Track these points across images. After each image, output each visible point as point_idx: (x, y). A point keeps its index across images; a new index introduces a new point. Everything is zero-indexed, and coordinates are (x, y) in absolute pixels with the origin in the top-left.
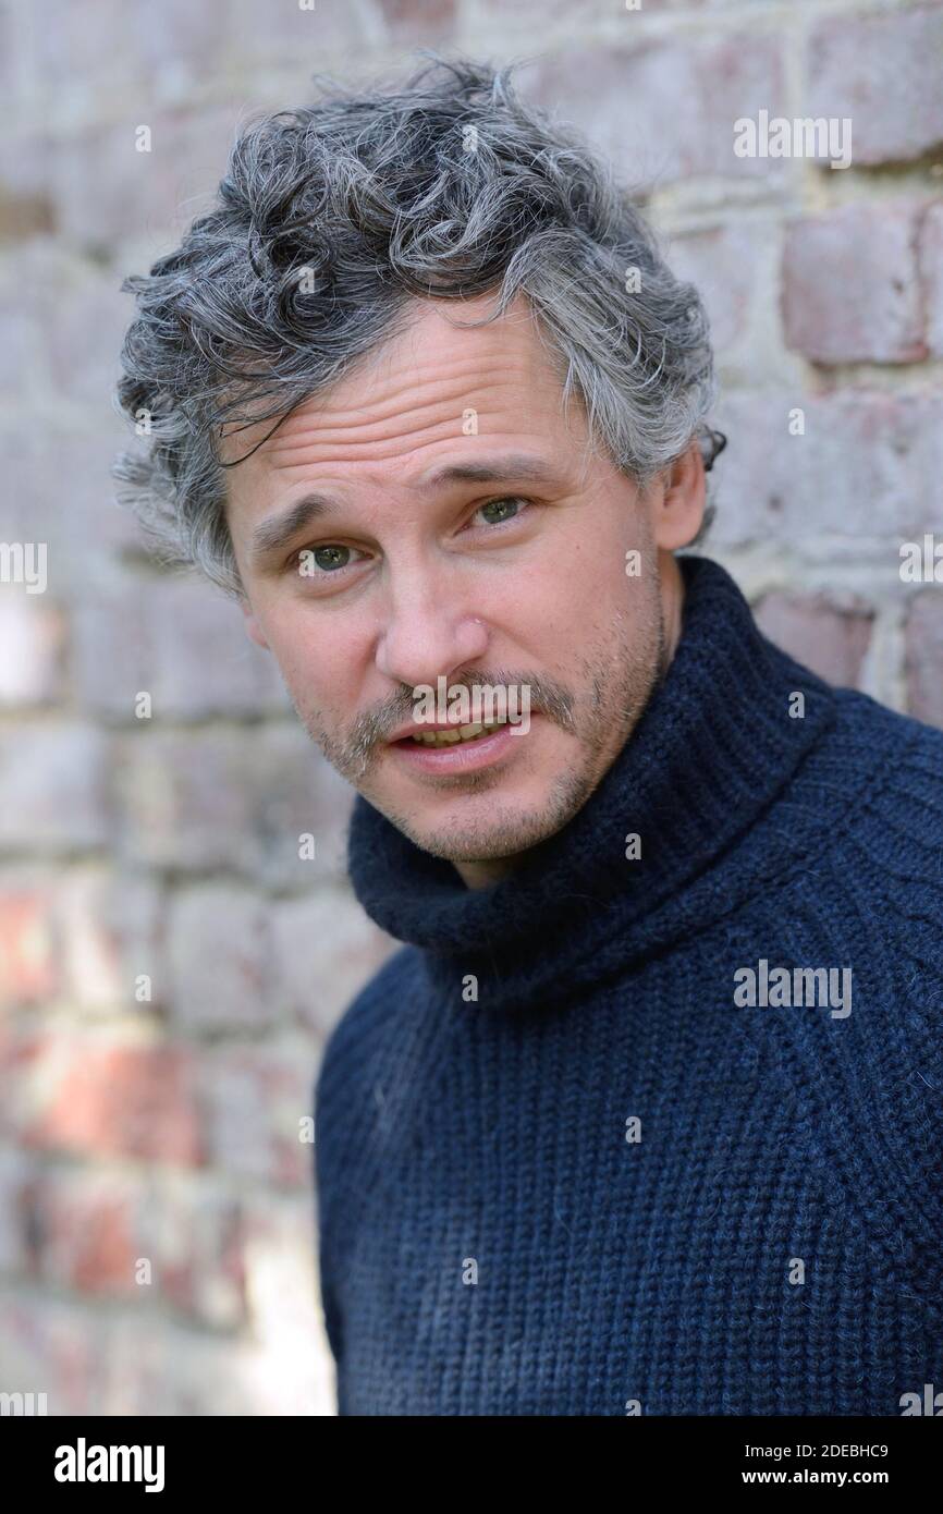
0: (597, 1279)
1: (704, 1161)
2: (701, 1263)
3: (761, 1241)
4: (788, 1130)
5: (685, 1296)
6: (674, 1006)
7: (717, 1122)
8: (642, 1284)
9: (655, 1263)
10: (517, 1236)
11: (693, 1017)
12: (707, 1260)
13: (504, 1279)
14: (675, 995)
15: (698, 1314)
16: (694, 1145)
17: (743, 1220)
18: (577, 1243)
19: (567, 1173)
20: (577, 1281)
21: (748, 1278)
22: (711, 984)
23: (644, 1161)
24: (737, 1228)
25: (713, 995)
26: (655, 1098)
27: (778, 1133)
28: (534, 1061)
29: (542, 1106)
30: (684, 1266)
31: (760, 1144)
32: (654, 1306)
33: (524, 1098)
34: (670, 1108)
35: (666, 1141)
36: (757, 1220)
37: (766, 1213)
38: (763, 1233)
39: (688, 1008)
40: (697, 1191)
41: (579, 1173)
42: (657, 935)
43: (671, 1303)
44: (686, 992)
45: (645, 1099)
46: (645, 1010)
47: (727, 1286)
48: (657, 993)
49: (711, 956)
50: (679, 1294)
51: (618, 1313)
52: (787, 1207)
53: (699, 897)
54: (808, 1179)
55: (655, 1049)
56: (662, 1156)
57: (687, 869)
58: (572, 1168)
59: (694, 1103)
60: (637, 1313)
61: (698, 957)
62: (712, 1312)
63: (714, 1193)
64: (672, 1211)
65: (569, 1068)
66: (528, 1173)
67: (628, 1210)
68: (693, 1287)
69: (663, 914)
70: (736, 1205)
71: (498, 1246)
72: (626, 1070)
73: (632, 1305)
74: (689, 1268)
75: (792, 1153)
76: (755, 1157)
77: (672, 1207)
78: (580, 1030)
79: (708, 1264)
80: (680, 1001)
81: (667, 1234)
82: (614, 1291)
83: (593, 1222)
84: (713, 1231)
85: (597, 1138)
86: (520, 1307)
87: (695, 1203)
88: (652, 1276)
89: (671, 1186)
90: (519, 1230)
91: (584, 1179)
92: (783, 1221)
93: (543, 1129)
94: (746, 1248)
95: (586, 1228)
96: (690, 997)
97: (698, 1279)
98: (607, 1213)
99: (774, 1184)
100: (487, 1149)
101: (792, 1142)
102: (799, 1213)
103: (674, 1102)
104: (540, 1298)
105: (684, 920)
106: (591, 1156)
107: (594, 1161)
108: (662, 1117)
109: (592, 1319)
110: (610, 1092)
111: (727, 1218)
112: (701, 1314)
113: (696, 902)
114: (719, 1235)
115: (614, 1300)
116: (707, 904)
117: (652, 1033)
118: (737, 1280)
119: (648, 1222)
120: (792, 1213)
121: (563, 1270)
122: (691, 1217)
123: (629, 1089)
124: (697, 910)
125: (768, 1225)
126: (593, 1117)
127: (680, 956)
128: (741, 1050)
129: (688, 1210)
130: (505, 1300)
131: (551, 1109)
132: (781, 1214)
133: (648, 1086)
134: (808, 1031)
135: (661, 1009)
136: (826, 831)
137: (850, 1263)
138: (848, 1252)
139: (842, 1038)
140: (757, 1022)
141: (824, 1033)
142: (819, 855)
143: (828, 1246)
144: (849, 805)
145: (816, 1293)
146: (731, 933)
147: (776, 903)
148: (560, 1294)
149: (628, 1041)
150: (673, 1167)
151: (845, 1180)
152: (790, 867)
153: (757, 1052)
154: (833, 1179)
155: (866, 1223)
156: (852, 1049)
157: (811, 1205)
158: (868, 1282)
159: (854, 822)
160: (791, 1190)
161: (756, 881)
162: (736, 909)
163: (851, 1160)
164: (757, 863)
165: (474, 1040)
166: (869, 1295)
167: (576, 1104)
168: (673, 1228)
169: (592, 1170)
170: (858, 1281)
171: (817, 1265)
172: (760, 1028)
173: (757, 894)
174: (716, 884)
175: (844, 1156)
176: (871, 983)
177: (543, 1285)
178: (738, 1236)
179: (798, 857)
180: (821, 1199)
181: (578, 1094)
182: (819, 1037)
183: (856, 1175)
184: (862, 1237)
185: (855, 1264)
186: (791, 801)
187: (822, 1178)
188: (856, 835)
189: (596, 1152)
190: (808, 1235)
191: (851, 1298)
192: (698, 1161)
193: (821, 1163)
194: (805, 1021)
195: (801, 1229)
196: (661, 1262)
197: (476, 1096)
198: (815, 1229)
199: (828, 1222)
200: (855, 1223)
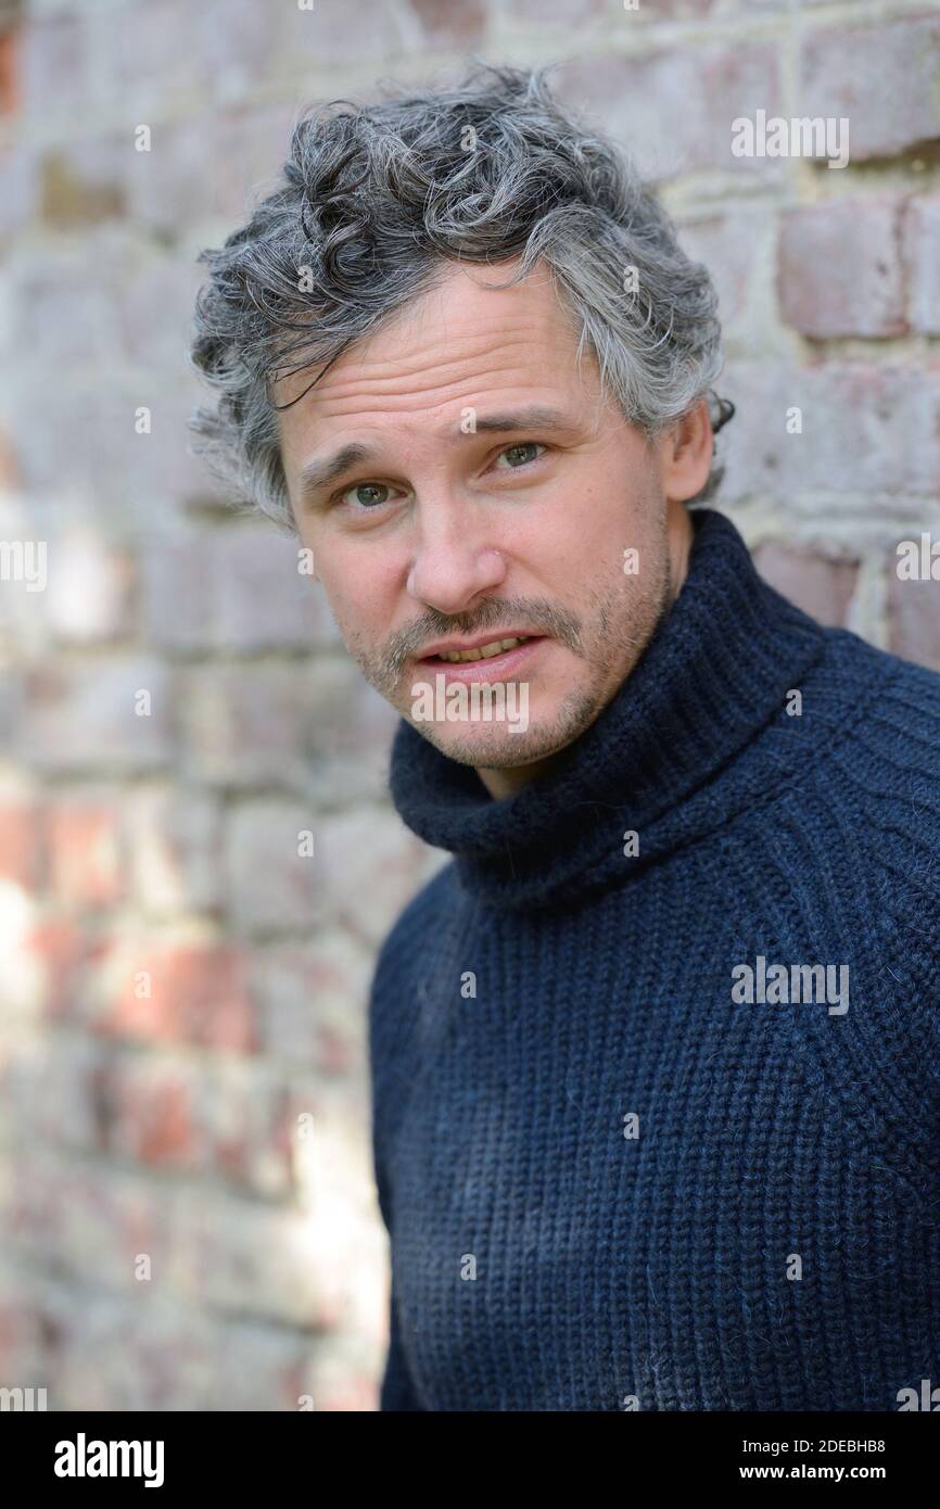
0: (605, 1152)
1: (698, 1046)
2: (695, 1138)
3: (749, 1118)
4: (773, 1019)
5: (681, 1166)
6: (672, 907)
7: (709, 1011)
8: (643, 1156)
9: (655, 1136)
10: (536, 1114)
11: (689, 916)
12: (700, 1134)
13: (525, 1153)
14: (674, 897)
15: (693, 1183)
16: (689, 1031)
17: (732, 1099)
18: (588, 1120)
19: (578, 1057)
20: (587, 1154)
21: (737, 1150)
22: (705, 887)
23: (645, 1046)
24: (727, 1106)
25: (708, 897)
26: (655, 989)
27: (764, 1021)
28: (551, 957)
29: (558, 997)
30: (680, 1139)
31: (747, 1031)
32: (654, 1176)
33: (542, 990)
34: (668, 998)
35: (664, 1028)
36: (745, 1098)
37: (753, 1093)
38: (750, 1111)
39: (685, 909)
40: (691, 1072)
41: (589, 1056)
42: (659, 842)
43: (669, 1173)
44: (684, 895)
45: (647, 989)
46: (647, 911)
47: (718, 1158)
48: (658, 895)
49: (706, 863)
50: (676, 1165)
51: (622, 1182)
52: (772, 1087)
53: (697, 810)
54: (790, 1063)
55: (656, 945)
56: (660, 1040)
57: (685, 784)
58: (584, 1052)
59: (690, 994)
60: (639, 1182)
61: (695, 863)
62: (705, 1181)
63: (706, 1075)
64: (669, 1091)
65: (581, 963)
66: (545, 1057)
67: (631, 1090)
68: (688, 1159)
69: (664, 824)
70: (726, 1085)
71: (521, 1123)
72: (629, 965)
73: (635, 1175)
74: (685, 1142)
75: (775, 1039)
76: (743, 1043)
77: (669, 1087)
78: (591, 929)
79: (701, 1137)
80: (677, 902)
81: (665, 1111)
82: (618, 1163)
83: (601, 1100)
84: (705, 1108)
85: (604, 1026)
86: (539, 1177)
87: (689, 1084)
88: (651, 1149)
89: (668, 1068)
90: (539, 1108)
91: (594, 1061)
92: (769, 1099)
93: (559, 1018)
94: (735, 1124)
95: (595, 1106)
96: (687, 899)
97: (692, 1152)
98: (613, 1092)
99: (760, 1067)
100: (510, 1037)
101: (777, 1029)
102: (782, 1093)
103: (671, 992)
104: (556, 1169)
105: (682, 829)
106: (599, 1041)
107: (603, 1046)
108: (661, 1006)
109: (600, 1188)
110: (616, 984)
111: (719, 1097)
112: (696, 1183)
113: (694, 813)
114: (711, 1113)
115: (619, 1170)
116: (704, 816)
117: (653, 932)
118: (727, 1152)
119: (648, 1101)
120: (776, 1093)
121: (575, 1144)
122: (686, 1096)
123: (633, 981)
124: (694, 821)
125: (755, 1104)
126: (602, 1008)
127: (678, 863)
128: (731, 947)
129: (683, 1090)
130: (526, 1172)
131: (567, 1000)
132: (767, 1093)
133: (649, 979)
134: (791, 931)
135: (661, 910)
136: (811, 753)
137: (829, 1138)
138: (827, 1128)
139: (821, 937)
140: (746, 922)
141: (805, 932)
142: (804, 774)
143: (808, 1122)
144: (833, 731)
145: (797, 1165)
146: (724, 843)
147: (765, 816)
148: (573, 1166)
149: (632, 938)
150: (669, 1051)
151: (824, 1064)
152: (777, 785)
153: (746, 948)
154: (813, 1063)
155: (842, 1102)
156: (831, 946)
157: (794, 1086)
158: (845, 1155)
159: (836, 745)
160: (776, 1072)
161: (748, 796)
162: (729, 821)
163: (829, 1045)
164: (749, 781)
165: (501, 939)
166: (845, 1167)
167: (586, 995)
168: (669, 1105)
169: (600, 1054)
170: (836, 1154)
171: (799, 1139)
172: (748, 927)
173: (748, 808)
174: (712, 798)
175: (823, 1043)
176: (847, 888)
177: (559, 1158)
178: (727, 1113)
179: (786, 775)
180: (802, 1081)
181: (589, 986)
182: (801, 936)
183: (834, 1060)
184: (839, 1114)
185: (833, 1139)
186: (781, 726)
187: (803, 1061)
188: (838, 756)
189: (603, 1038)
190: (790, 1113)
191: (829, 1169)
192: (691, 1046)
193: (802, 1049)
194: (789, 922)
195: (785, 1108)
196: (659, 1136)
197: (501, 988)
198: (797, 1107)
199: (808, 1101)
200: (832, 1102)
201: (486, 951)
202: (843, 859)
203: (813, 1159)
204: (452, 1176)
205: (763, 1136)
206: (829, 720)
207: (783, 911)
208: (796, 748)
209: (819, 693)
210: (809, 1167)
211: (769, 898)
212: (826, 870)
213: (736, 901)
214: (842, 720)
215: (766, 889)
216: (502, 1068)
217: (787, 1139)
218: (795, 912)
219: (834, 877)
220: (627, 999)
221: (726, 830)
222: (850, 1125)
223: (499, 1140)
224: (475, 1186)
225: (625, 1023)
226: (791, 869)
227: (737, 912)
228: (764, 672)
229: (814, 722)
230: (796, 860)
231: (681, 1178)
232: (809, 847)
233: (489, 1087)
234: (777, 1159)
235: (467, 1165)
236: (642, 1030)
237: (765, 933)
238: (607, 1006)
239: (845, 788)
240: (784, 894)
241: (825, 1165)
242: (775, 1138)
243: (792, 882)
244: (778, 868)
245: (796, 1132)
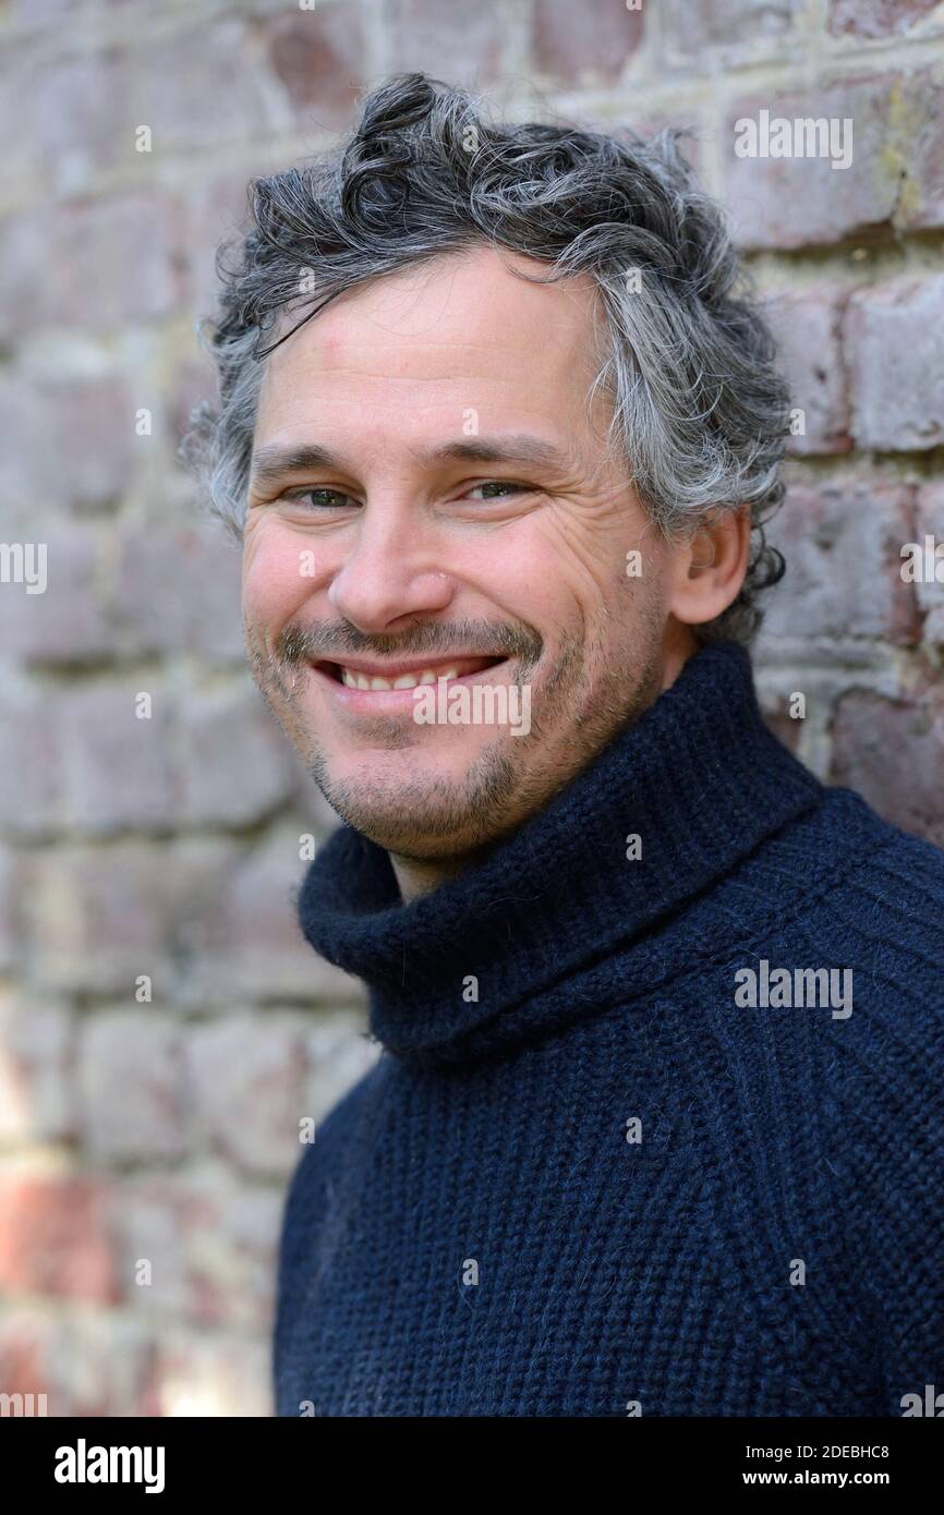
0: (493, 1358)
1: (605, 1237)
2: (591, 1343)
3: (652, 1322)
4: (690, 1210)
5: (572, 1376)
6: (596, 1077)
7: (622, 1198)
8: (532, 1362)
9: (548, 1339)
10: (425, 1314)
11: (613, 1089)
12: (596, 1339)
13: (410, 1359)
14: (598, 1066)
15: (583, 1395)
16: (598, 1220)
17: (635, 1300)
18: (478, 1321)
19: (476, 1247)
20: (473, 1360)
21: (635, 1359)
22: (634, 1057)
23: (548, 1236)
24: (629, 1307)
25: (635, 1068)
26: (567, 1171)
27: (680, 1211)
28: (459, 1133)
29: (463, 1178)
30: (574, 1343)
31: (659, 1222)
32: (542, 1386)
33: (446, 1171)
34: (579, 1182)
35: (572, 1215)
36: (649, 1299)
37: (658, 1294)
38: (654, 1315)
39: (609, 1080)
40: (595, 1268)
41: (486, 1247)
43: (558, 1382)
44: (610, 1063)
45: (557, 1171)
46: (568, 1080)
47: (613, 1367)
48: (580, 1062)
49: (637, 1028)
50: (566, 1374)
51: (507, 1394)
52: (680, 1288)
53: (634, 963)
54: (704, 1261)
55: (573, 1120)
56: (566, 1231)
58: (481, 1242)
59: (604, 1178)
60: (525, 1393)
61: (625, 1027)
62: (596, 1393)
63: (611, 1271)
64: (569, 1288)
65: (491, 1138)
66: (441, 1248)
67: (528, 1286)
68: (580, 1368)
70: (630, 1283)
71: (409, 1325)
72: (542, 1142)
73: (520, 1384)
74: (579, 1347)
75: (690, 1233)
76: (655, 1236)
77: (569, 1284)
78: (505, 1099)
79: (597, 1343)
80: (601, 1071)
81: (561, 1311)
82: (505, 1370)
83: (495, 1297)
84: (605, 1309)
85: (507, 1211)
86: (422, 1387)
87: (591, 1280)
88: (541, 1355)
89: (571, 1262)
90: (429, 1308)
91: (491, 1253)
92: (675, 1302)
93: (460, 1203)
94: (636, 1329)
95: (488, 1304)
96: (612, 1068)
97: (585, 1359)
98: (508, 1289)
99: (669, 1265)
100: (408, 1226)
101: (693, 1222)
102: (691, 1295)
103: (584, 1175)
104: (439, 1378)
106: (499, 1229)
107: (502, 1235)
108: (571, 1190)
109: (484, 1399)
110: (525, 1164)
111: (621, 1296)
112: (586, 1396)
113: (631, 967)
114: (611, 1314)
115: (505, 1380)
116: (641, 971)
117: (572, 1104)
118: (624, 1361)
119: (545, 1299)
120: (685, 1295)
121: (463, 1348)
122: (586, 1294)
123: (543, 1161)
124: (629, 975)
125: (660, 1306)
126: (507, 1190)
127: (607, 1025)
128: (655, 1126)
129: (583, 1287)
130: (408, 1381)
131: (471, 1182)
132: (675, 1295)
133: (561, 1158)
134: (723, 1112)
135: (582, 1079)
136: (773, 915)
137: (740, 1350)
138: (738, 1339)
139: (755, 1121)
140: (674, 1100)
141: (738, 1115)
142: (762, 939)
143: (718, 1331)
144: (802, 894)
145: (701, 1380)
146: (661, 1006)
147: (711, 981)
148: (458, 1374)
149: (547, 1111)
150: (574, 1243)
151: (742, 1265)
152: (730, 946)
153: (671, 1128)
154: (729, 1264)
155: (759, 1310)
156: (765, 1132)
157: (705, 1288)
158: (757, 1372)
159: (803, 910)
160: (687, 1271)
161: (694, 954)
162: (668, 981)
163: (751, 1243)
164: (699, 939)
165: (408, 1114)
166: (756, 1387)
167: (493, 1176)
168: (568, 1305)
169: (499, 1245)
170: (746, 1370)
171: (706, 1350)
172: (676, 1105)
173: (694, 968)
174: (654, 952)
175: (744, 1241)
176: (791, 1067)
177: (443, 1364)
178: (629, 1315)
179: (741, 937)
180: (716, 1283)
181: (496, 1166)
182: (734, 1118)
183: (755, 1261)
184: (754, 1325)
185: (746, 1352)
186: (746, 881)
187: (719, 1261)
188: (804, 922)
189: (505, 1226)
190: (698, 1318)
191: (737, 1387)
192: (599, 1237)
193: (720, 1246)
194: (722, 1103)
195: (693, 1313)
196: (552, 1340)
197: (404, 1171)
198: (707, 1312)
199: (720, 1307)
200: (747, 1309)
201: (392, 1129)
202: (791, 1034)
203: (719, 1374)
204: (332, 1388)
205: (665, 1345)
206: (801, 882)
207: (717, 1088)
208: (758, 908)
209: (794, 851)
210: (714, 1383)
211: (702, 1073)
212: (770, 1046)
213: (666, 1075)
214: (816, 883)
215: (700, 1063)
216: (396, 1264)
217: (691, 1348)
218: (729, 1091)
220: (535, 1181)
221: (663, 992)
222: (765, 1337)
223: (384, 1345)
224: (354, 1398)
225: (529, 1209)
226: (731, 1042)
227: (665, 1087)
228: (736, 812)
229: (783, 882)
230: (737, 1033)
231: (570, 1390)
232: (754, 1019)
233: (381, 1284)
234: (679, 1371)
235: (348, 1374)
236: (548, 1218)
237: (694, 1113)
238: (512, 1188)
239: (805, 957)
240: (720, 1069)
241: (733, 1382)
242: (678, 1347)
243: (729, 1055)
244: (716, 1040)
245: (701, 1342)
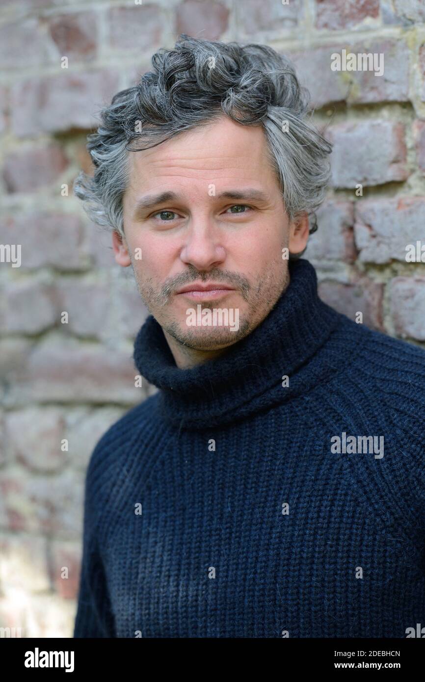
1: (301, 486)
2: (302, 526)
3: (330, 517)
4: (340, 474)
5: (295, 539)
12: (305, 525)
14: (281, 422)
15: (302, 546)
16: (296, 480)
17: (321, 509)
18: (238, 522)
20: (238, 537)
21: (325, 531)
22: (298, 418)
24: (318, 512)
25: (299, 422)
32: (280, 544)
34: (282, 466)
36: (328, 508)
37: (331, 506)
38: (330, 514)
39: (288, 427)
40: (298, 499)
43: (288, 542)
44: (286, 421)
45: (269, 463)
46: (267, 428)
48: (273, 421)
49: (297, 407)
51: (262, 548)
52: (341, 503)
54: (350, 492)
55: (273, 443)
56: (279, 485)
59: (294, 464)
60: (272, 547)
61: (292, 407)
62: (308, 545)
63: (307, 499)
67: (263, 507)
68: (299, 536)
70: (318, 503)
72: (259, 452)
73: (267, 544)
74: (297, 528)
75: (342, 482)
76: (326, 484)
84: (306, 513)
87: (297, 503)
89: (285, 497)
91: (240, 495)
92: (340, 509)
94: (323, 520)
95: (242, 515)
96: (288, 423)
101: (341, 478)
102: (346, 505)
103: (284, 464)
107: (245, 488)
108: (278, 470)
109: (248, 551)
110: (252, 461)
111: (314, 508)
114: (311, 515)
117: (271, 437)
118: (319, 532)
119: (274, 511)
120: (343, 506)
122: (296, 508)
123: (261, 459)
125: (333, 511)
127: (283, 407)
129: (294, 506)
132: (339, 506)
133: (270, 458)
135: (274, 427)
137: (368, 525)
138: (367, 521)
140: (321, 432)
143: (359, 518)
144: (351, 353)
145: (354, 537)
146: (306, 399)
147: (324, 389)
150: (285, 489)
151: (365, 493)
153: (322, 444)
154: (361, 492)
155: (375, 509)
157: (352, 502)
158: (374, 533)
159: (354, 359)
160: (343, 497)
161: (318, 380)
163: (368, 484)
166: (375, 539)
169: (244, 492)
170: (371, 532)
171: (355, 526)
172: (322, 435)
173: (318, 385)
175: (365, 483)
178: (319, 515)
179: (333, 371)
180: (356, 500)
183: (371, 491)
184: (373, 515)
185: (370, 526)
187: (356, 492)
188: (356, 364)
190: (350, 514)
193: (355, 486)
195: (348, 512)
198: (354, 512)
199: (359, 509)
200: (370, 509)
203: (361, 535)
205: (337, 525)
207: (339, 427)
210: (359, 538)
211: (331, 422)
212: (360, 410)
213: (315, 424)
214: (355, 349)
215: (329, 418)
217: (348, 526)
218: (345, 428)
219: (365, 413)
220: (259, 467)
222: (378, 520)
226: (341, 410)
230: (343, 406)
231: (295, 544)
232: (349, 400)
234: (344, 535)
240: (339, 420)
241: (366, 537)
242: (343, 525)
243: (342, 415)
244: (334, 410)
245: (353, 523)
